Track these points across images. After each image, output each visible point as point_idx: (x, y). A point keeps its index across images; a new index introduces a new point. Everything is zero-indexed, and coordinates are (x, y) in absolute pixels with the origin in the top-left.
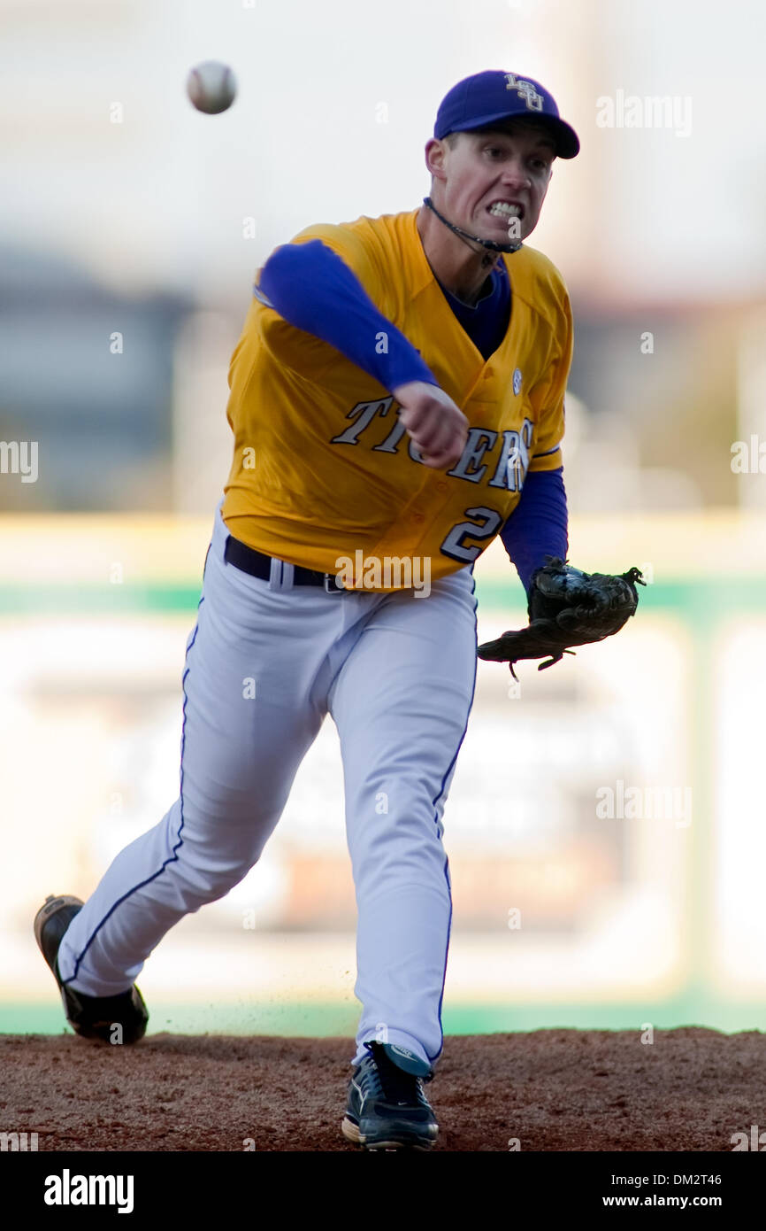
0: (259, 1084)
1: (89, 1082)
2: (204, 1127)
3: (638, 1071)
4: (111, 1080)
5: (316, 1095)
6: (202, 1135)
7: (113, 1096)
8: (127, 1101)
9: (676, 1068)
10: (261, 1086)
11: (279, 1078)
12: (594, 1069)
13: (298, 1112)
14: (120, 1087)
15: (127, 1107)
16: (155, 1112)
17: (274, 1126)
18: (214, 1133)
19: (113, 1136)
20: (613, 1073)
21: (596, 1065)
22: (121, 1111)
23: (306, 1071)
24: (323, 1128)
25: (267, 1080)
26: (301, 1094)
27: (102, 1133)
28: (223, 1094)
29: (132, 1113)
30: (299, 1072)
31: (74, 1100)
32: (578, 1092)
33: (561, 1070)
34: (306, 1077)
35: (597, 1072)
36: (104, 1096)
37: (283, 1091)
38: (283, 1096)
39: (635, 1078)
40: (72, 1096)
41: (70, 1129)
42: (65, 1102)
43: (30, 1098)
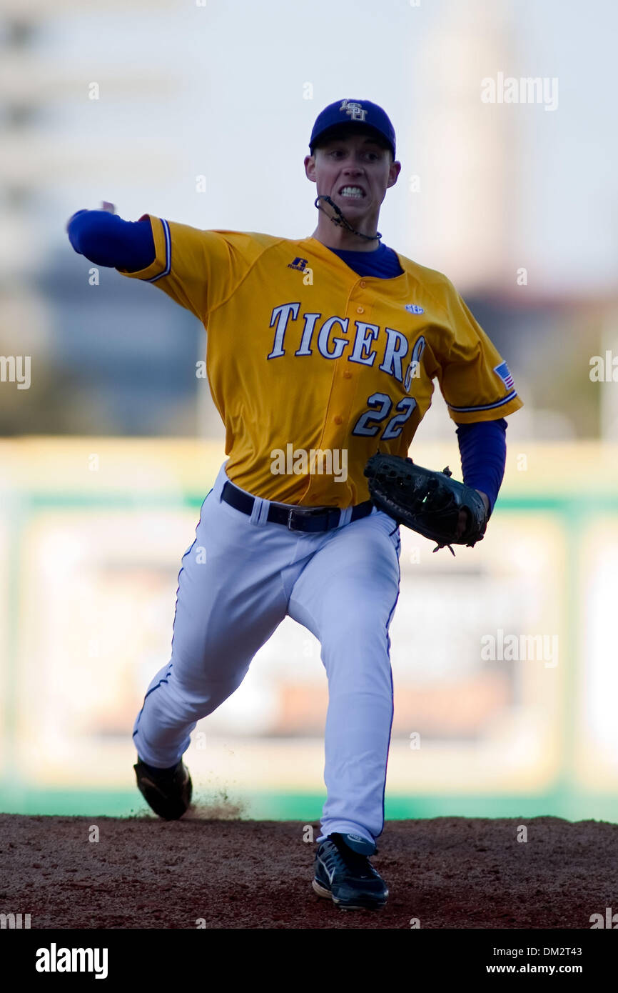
0: (238, 853)
1: (117, 850)
2: (197, 884)
3: (507, 849)
4: (133, 849)
5: (278, 862)
6: (196, 889)
7: (134, 861)
8: (143, 864)
9: (535, 846)
10: (238, 855)
11: (252, 849)
12: (476, 846)
13: (265, 874)
14: (139, 855)
15: (143, 869)
16: (163, 873)
17: (247, 884)
18: (204, 888)
19: (133, 889)
20: (490, 849)
21: (478, 843)
22: (139, 872)
23: (271, 845)
24: (282, 886)
25: (243, 851)
26: (268, 861)
27: (125, 887)
28: (212, 861)
29: (147, 873)
30: (266, 846)
31: (106, 863)
32: (464, 863)
33: (453, 847)
34: (271, 850)
35: (479, 848)
36: (127, 860)
37: (255, 859)
38: (254, 862)
39: (505, 853)
40: (104, 860)
41: (103, 884)
42: (99, 865)
43: (74, 862)
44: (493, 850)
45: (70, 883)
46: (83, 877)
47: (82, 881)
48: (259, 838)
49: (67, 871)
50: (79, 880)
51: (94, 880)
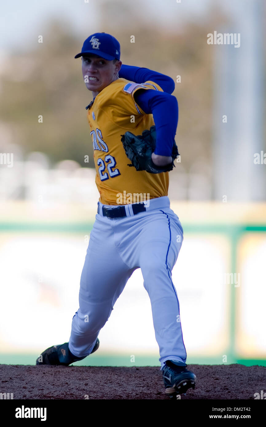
0: (110, 381)
1: (58, 380)
2: (100, 395)
4: (64, 380)
5: (130, 385)
6: (100, 398)
7: (66, 385)
8: (72, 386)
11: (116, 380)
12: (213, 377)
13: (126, 391)
14: (68, 382)
15: (72, 389)
16: (82, 390)
17: (121, 395)
18: (103, 397)
19: (72, 398)
22: (71, 390)
23: (123, 377)
24: (137, 396)
25: (113, 380)
26: (125, 385)
27: (68, 397)
28: (101, 385)
29: (74, 390)
30: (121, 378)
31: (55, 386)
33: (203, 378)
34: (124, 379)
35: (215, 378)
36: (63, 385)
37: (119, 384)
38: (119, 385)
40: (54, 385)
41: (57, 395)
42: (52, 387)
43: (41, 385)
44: (222, 379)
45: (43, 395)
46: (47, 392)
47: (48, 394)
48: (117, 375)
49: (39, 390)
50: (46, 393)
51: (53, 394)
